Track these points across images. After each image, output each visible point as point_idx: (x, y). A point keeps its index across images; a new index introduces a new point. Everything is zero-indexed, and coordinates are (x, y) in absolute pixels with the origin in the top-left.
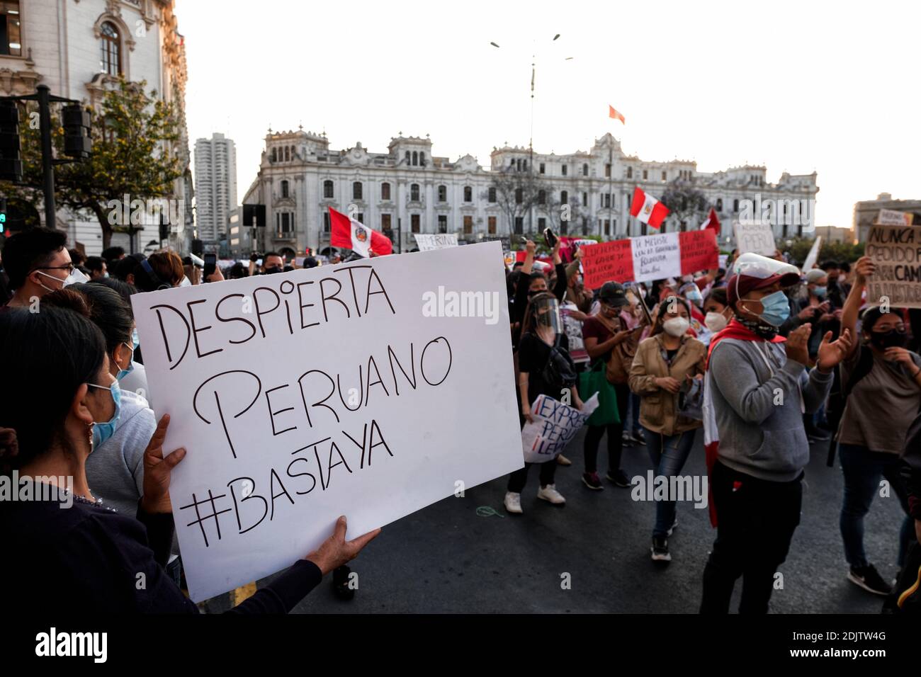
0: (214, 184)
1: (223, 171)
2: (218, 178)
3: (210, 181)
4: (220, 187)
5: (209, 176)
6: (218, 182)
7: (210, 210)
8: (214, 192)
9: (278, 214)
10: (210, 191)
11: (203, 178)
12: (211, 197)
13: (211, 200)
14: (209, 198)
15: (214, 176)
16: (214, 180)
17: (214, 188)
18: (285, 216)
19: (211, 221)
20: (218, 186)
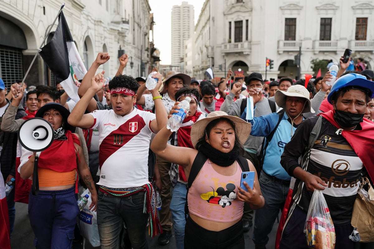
0: (182, 32)
1: (187, 25)
2: (184, 28)
3: (179, 31)
4: (185, 34)
5: (179, 27)
6: (184, 31)
7: (179, 48)
8: (182, 37)
9: (230, 23)
10: (179, 36)
11: (176, 28)
12: (180, 40)
13: (180, 42)
14: (179, 41)
15: (182, 27)
16: (182, 29)
17: (182, 34)
18: (239, 24)
19: (179, 54)
20: (184, 33)
